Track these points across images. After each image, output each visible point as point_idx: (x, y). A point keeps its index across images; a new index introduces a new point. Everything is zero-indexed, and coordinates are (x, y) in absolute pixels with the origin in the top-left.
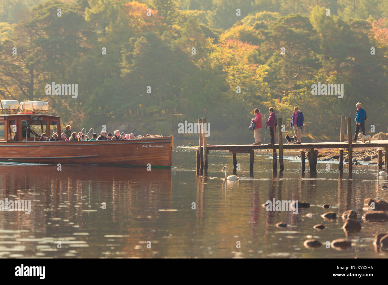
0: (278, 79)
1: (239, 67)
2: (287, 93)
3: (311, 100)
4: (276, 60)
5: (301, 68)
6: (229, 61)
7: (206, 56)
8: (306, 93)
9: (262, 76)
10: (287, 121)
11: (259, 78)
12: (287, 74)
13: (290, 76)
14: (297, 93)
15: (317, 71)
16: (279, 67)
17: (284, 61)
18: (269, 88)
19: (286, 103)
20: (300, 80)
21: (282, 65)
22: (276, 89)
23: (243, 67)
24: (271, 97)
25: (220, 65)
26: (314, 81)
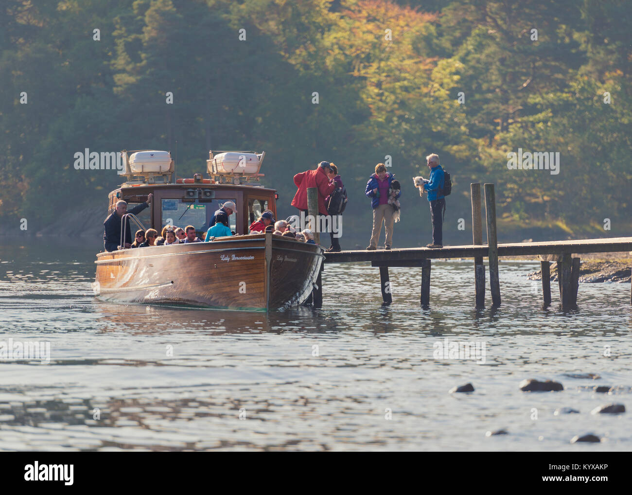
0: (482, 93)
1: (393, 66)
2: (505, 124)
3: (562, 140)
4: (479, 47)
5: (537, 64)
6: (367, 50)
7: (313, 41)
8: (549, 124)
9: (446, 86)
10: (506, 190)
11: (439, 90)
12: (504, 81)
13: (513, 85)
14: (529, 124)
15: (575, 71)
16: (486, 63)
17: (497, 49)
18: (464, 112)
19: (504, 147)
20: (535, 94)
21: (493, 58)
22: (479, 115)
23: (401, 65)
24: (468, 135)
25: (348, 60)
26: (568, 95)
